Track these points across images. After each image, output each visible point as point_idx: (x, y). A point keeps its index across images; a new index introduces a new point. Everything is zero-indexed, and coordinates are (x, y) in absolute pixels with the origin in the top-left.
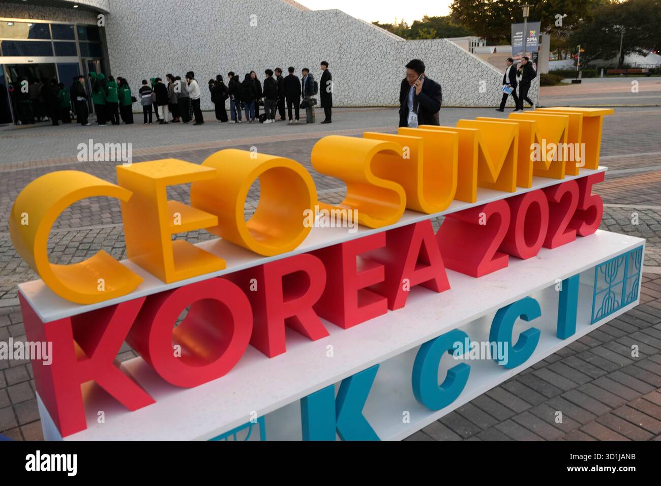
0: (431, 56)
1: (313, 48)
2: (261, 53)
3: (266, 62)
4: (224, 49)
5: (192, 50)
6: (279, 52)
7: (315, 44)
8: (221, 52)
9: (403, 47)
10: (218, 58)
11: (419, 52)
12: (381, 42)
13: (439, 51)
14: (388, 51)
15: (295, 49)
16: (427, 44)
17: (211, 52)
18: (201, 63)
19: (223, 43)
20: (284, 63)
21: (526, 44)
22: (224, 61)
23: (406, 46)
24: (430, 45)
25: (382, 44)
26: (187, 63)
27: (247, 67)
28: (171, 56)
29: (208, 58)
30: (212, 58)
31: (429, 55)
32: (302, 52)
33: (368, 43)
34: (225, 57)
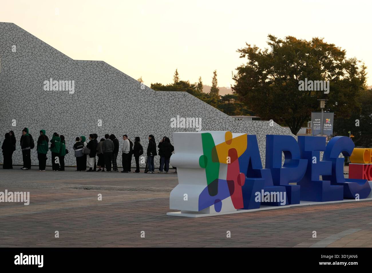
0: (262, 133)
1: (162, 120)
2: (116, 121)
3: (120, 128)
4: (84, 115)
5: (56, 114)
6: (132, 122)
7: (165, 117)
8: (80, 118)
9: (239, 125)
10: (78, 122)
11: (253, 130)
12: (221, 120)
13: (268, 130)
14: (227, 127)
15: (147, 120)
16: (258, 124)
17: (72, 117)
18: (62, 126)
19: (84, 111)
20: (136, 130)
21: (323, 128)
22: (83, 125)
23: (242, 124)
24: (261, 125)
25: (222, 122)
26: (50, 125)
27: (103, 132)
28: (36, 118)
29: (69, 122)
30: (72, 122)
31: (260, 132)
32: (152, 122)
33: (210, 120)
34: (84, 122)
